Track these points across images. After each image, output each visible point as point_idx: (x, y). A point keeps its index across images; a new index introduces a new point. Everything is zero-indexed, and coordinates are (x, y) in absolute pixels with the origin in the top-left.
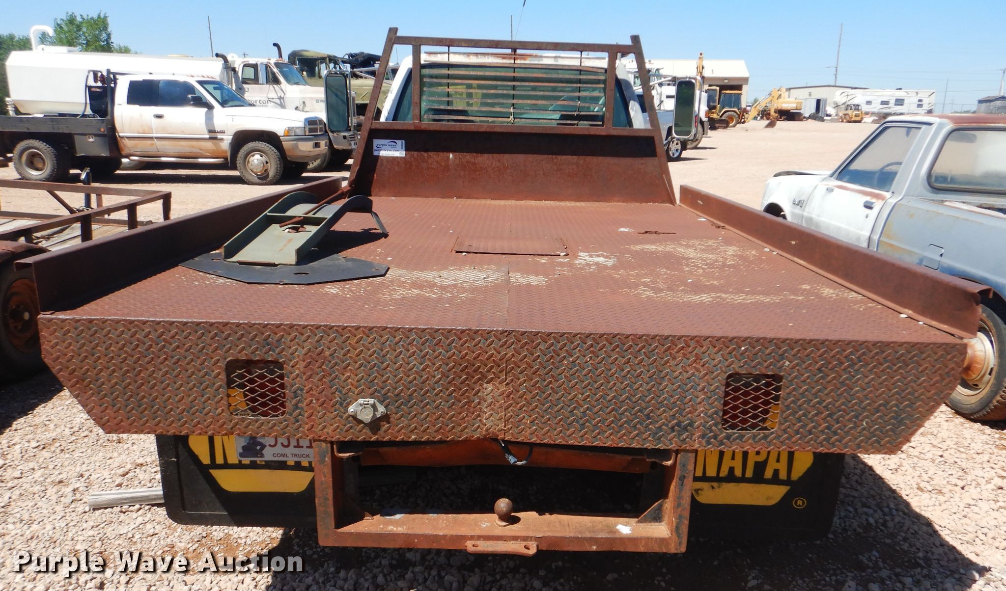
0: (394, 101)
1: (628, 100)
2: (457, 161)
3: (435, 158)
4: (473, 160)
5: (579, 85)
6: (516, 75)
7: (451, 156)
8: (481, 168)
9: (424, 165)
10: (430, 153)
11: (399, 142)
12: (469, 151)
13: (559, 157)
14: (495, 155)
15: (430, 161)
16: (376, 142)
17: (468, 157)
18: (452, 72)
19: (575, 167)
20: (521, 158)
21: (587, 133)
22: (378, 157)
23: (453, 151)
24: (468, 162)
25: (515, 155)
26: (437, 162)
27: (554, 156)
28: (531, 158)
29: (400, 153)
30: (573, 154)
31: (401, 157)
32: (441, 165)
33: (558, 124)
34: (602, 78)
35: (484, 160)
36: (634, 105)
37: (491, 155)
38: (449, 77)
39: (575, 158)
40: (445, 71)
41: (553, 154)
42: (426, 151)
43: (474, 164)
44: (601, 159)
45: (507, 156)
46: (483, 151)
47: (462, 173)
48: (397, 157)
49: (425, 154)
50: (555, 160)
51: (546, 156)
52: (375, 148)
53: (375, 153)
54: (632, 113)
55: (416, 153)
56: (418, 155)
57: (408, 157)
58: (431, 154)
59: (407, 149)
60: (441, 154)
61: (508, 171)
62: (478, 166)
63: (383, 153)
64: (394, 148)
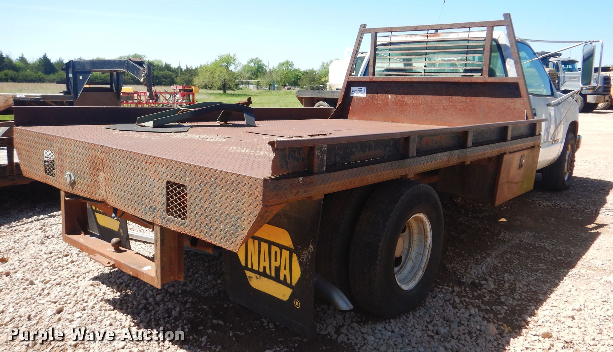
1: (505, 58)
2: (393, 100)
3: (381, 97)
4: (402, 99)
5: (467, 50)
6: (428, 46)
7: (390, 96)
8: (406, 104)
9: (375, 102)
11: (364, 89)
12: (400, 93)
13: (454, 97)
14: (414, 96)
15: (378, 99)
16: (352, 88)
17: (399, 97)
18: (392, 47)
19: (463, 104)
20: (429, 98)
22: (352, 97)
23: (391, 94)
24: (399, 100)
25: (426, 96)
26: (382, 100)
27: (450, 97)
28: (436, 97)
29: (363, 95)
30: (463, 95)
31: (364, 97)
32: (384, 102)
33: (463, 76)
34: (482, 44)
35: (409, 99)
36: (510, 62)
37: (412, 96)
41: (450, 95)
42: (377, 93)
43: (402, 101)
45: (421, 97)
46: (408, 94)
47: (395, 107)
48: (362, 97)
49: (376, 96)
50: (451, 100)
51: (445, 97)
52: (351, 92)
53: (351, 95)
54: (508, 67)
56: (372, 96)
57: (367, 97)
58: (379, 95)
59: (367, 93)
60: (384, 95)
61: (422, 106)
62: (404, 103)
63: (355, 95)
64: (360, 92)
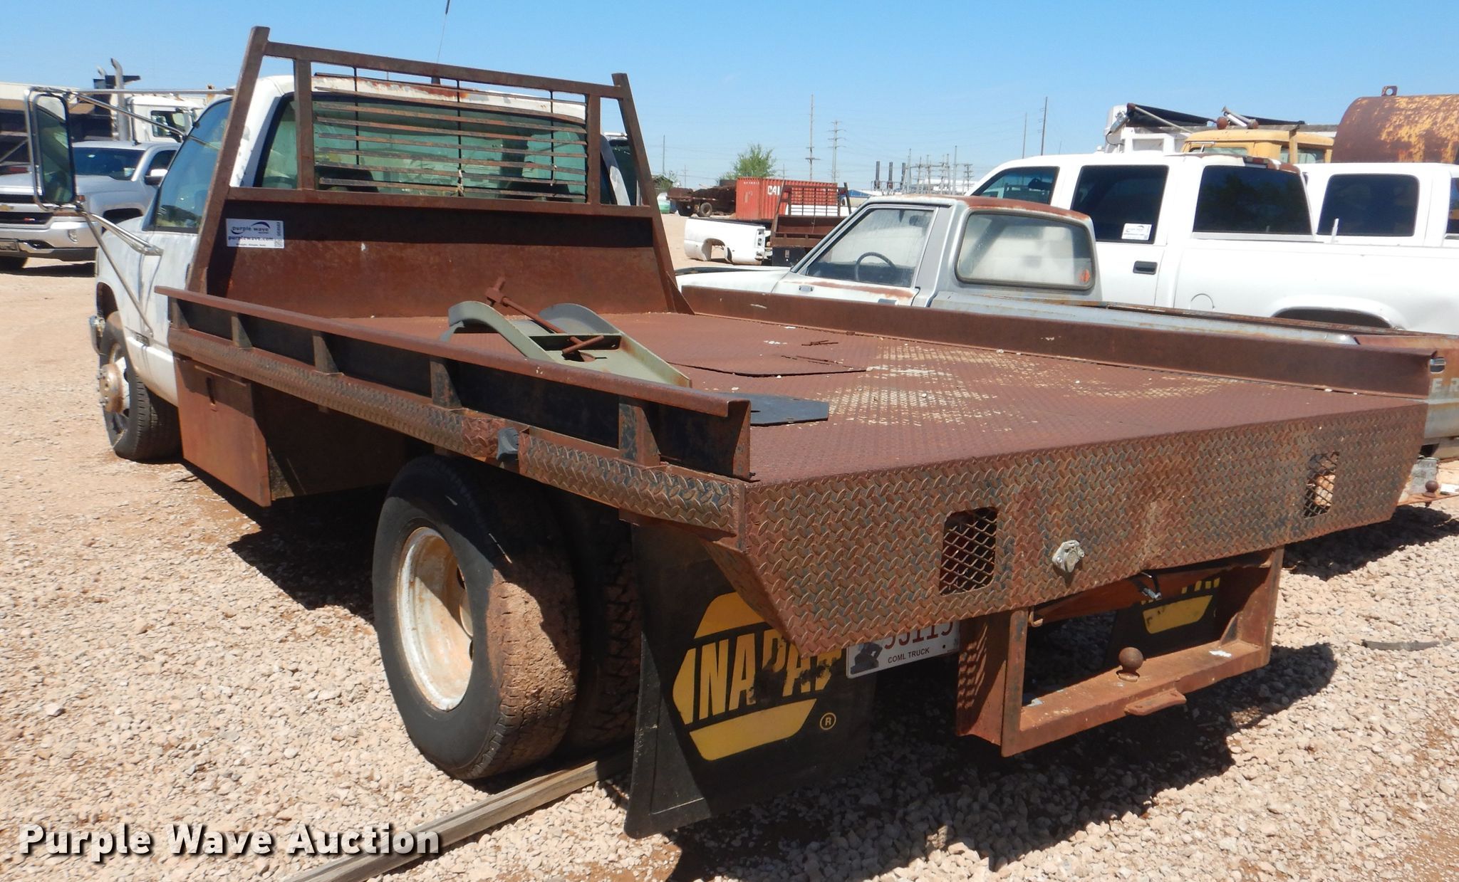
0: (253, 152)
1: (607, 165)
2: (374, 256)
3: (335, 250)
4: (398, 254)
6: (462, 118)
7: (363, 246)
8: (411, 265)
9: (319, 263)
10: (327, 242)
11: (276, 225)
12: (390, 238)
13: (527, 248)
14: (432, 246)
15: (328, 256)
16: (232, 223)
17: (391, 248)
18: (362, 109)
19: (547, 262)
20: (471, 249)
21: (568, 212)
22: (235, 250)
23: (365, 240)
24: (390, 257)
25: (462, 245)
26: (340, 257)
27: (518, 247)
28: (486, 249)
29: (273, 243)
30: (545, 243)
31: (277, 250)
32: (347, 263)
34: (582, 131)
35: (416, 253)
37: (426, 245)
38: (357, 116)
39: (546, 250)
40: (351, 107)
41: (517, 244)
42: (322, 238)
43: (401, 260)
44: (581, 249)
45: (450, 247)
46: (414, 239)
47: (382, 275)
48: (271, 250)
49: (320, 245)
50: (519, 253)
51: (507, 247)
52: (229, 234)
53: (230, 243)
55: (303, 242)
56: (307, 246)
57: (290, 247)
58: (329, 243)
59: (287, 237)
60: (346, 243)
61: (454, 270)
62: (406, 263)
63: (245, 243)
64: (264, 234)
